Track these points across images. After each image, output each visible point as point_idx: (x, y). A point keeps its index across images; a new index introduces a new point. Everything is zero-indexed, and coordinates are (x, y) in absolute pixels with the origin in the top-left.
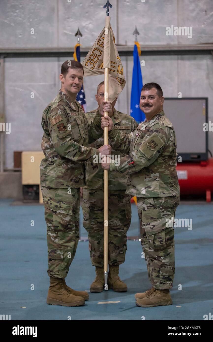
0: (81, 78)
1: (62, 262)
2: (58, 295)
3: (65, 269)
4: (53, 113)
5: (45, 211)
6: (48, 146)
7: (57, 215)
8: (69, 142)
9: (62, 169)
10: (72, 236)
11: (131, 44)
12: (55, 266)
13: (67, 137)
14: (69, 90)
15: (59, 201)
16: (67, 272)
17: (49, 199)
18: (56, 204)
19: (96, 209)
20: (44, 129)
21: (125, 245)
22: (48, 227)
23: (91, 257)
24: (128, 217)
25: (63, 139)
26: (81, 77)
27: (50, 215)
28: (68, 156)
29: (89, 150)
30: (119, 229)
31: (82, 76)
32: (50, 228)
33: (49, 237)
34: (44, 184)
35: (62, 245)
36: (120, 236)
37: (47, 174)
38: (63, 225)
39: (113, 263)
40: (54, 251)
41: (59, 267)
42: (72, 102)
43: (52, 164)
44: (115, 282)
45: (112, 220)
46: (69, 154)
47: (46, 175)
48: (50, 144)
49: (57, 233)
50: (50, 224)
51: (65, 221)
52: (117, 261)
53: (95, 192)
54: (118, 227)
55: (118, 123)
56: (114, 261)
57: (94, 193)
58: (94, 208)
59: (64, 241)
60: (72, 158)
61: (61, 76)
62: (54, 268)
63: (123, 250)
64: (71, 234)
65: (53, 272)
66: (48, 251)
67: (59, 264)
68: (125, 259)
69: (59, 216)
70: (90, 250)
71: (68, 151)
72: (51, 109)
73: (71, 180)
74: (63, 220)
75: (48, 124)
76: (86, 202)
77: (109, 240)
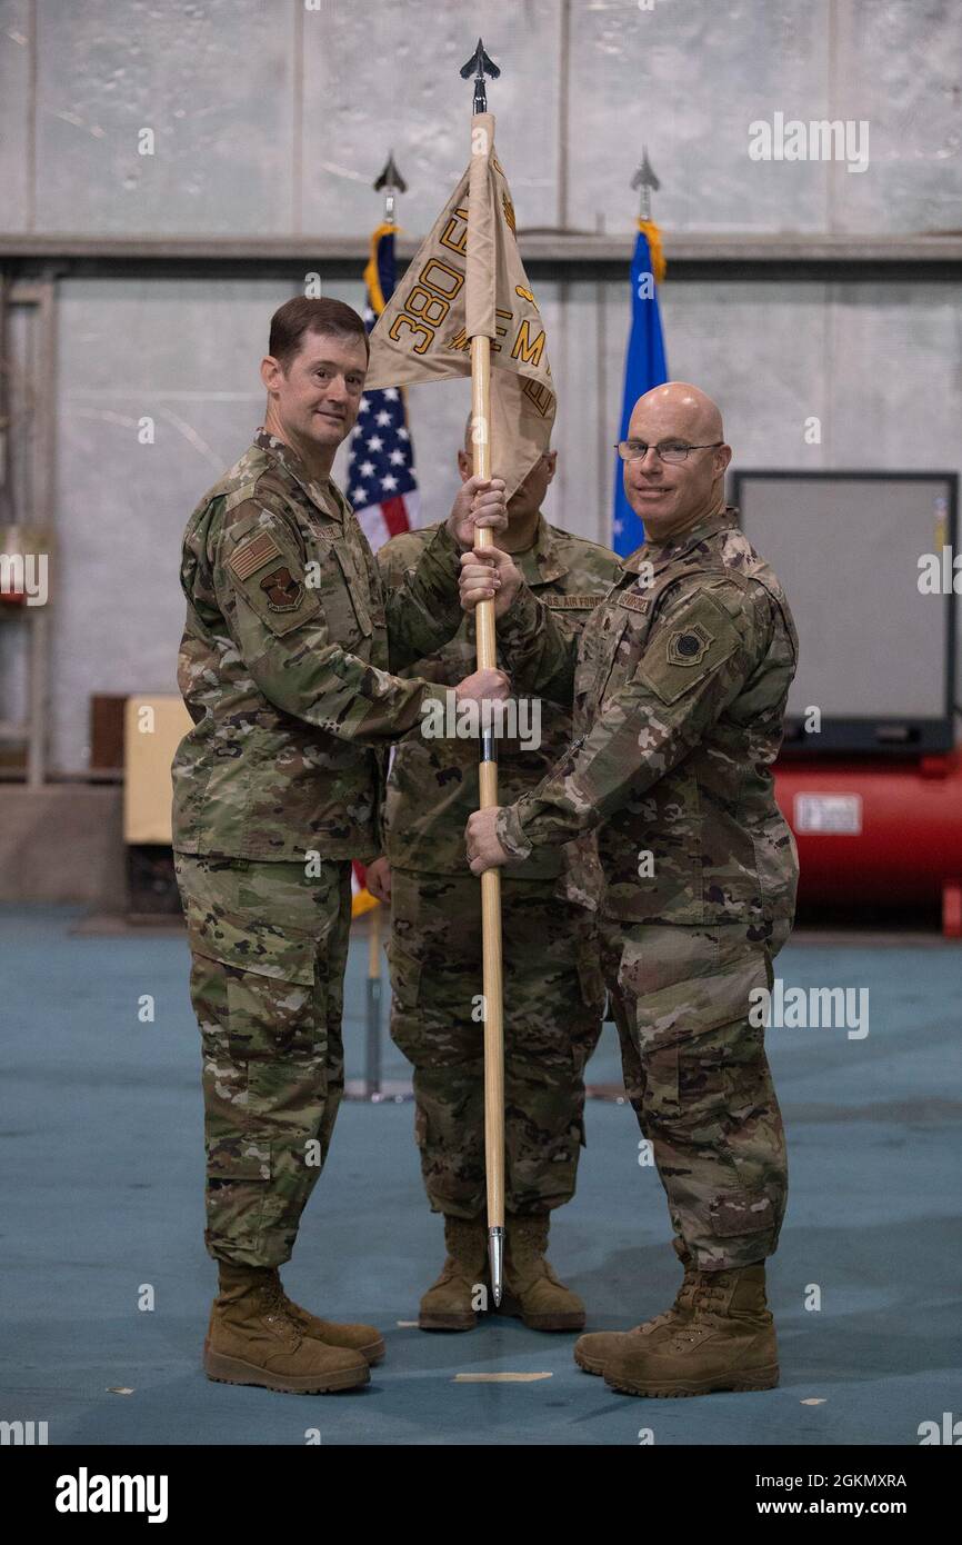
0: (359, 377)
1: (266, 1192)
2: (252, 1339)
3: (281, 1228)
4: (235, 527)
5: (190, 967)
6: (210, 676)
7: (245, 985)
8: (317, 653)
9: (275, 777)
10: (312, 1078)
11: (619, 232)
12: (234, 1211)
13: (309, 630)
14: (301, 426)
15: (256, 923)
16: (291, 1242)
17: (213, 913)
18: (242, 936)
19: (448, 964)
20: (196, 596)
21: (579, 1124)
22: (206, 1036)
23: (426, 1173)
24: (590, 998)
25: (291, 638)
26: (359, 372)
27: (215, 986)
28: (316, 716)
29: (410, 691)
30: (551, 1052)
31: (363, 369)
32: (212, 1040)
33: (209, 1080)
34: (192, 843)
35: (267, 1121)
36: (556, 1083)
37: (208, 798)
38: (269, 1032)
39: (522, 1204)
40: (232, 1147)
41: (252, 1216)
42: (316, 483)
43: (233, 751)
44: (530, 1288)
45: (518, 1013)
46: (317, 705)
47: (206, 804)
48: (221, 666)
49: (243, 1064)
50: (213, 1024)
51: (279, 1013)
52: (541, 1195)
53: (448, 886)
54: (545, 1043)
55: (555, 581)
56: (526, 1194)
57: (443, 891)
58: (440, 959)
59: (274, 1099)
60: (335, 726)
61: (267, 366)
62: (231, 1221)
63: (567, 1147)
64: (307, 1070)
65: (227, 1237)
66: (207, 1147)
67: (252, 1203)
68: (574, 1187)
69: (255, 989)
70: (420, 1143)
71: (314, 693)
72: (224, 508)
73: (315, 826)
74: (270, 1008)
75: (216, 575)
76: (408, 929)
77: (506, 1099)
